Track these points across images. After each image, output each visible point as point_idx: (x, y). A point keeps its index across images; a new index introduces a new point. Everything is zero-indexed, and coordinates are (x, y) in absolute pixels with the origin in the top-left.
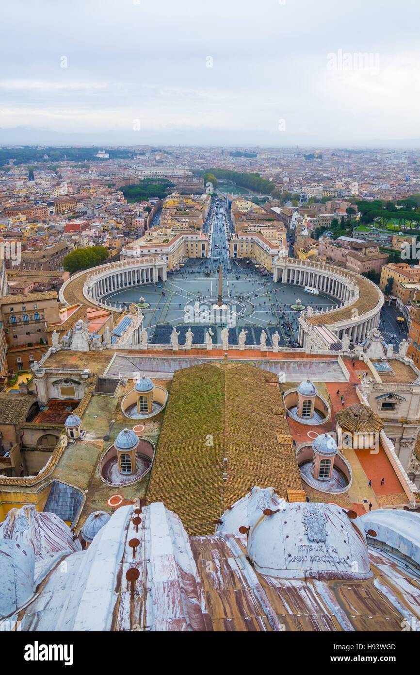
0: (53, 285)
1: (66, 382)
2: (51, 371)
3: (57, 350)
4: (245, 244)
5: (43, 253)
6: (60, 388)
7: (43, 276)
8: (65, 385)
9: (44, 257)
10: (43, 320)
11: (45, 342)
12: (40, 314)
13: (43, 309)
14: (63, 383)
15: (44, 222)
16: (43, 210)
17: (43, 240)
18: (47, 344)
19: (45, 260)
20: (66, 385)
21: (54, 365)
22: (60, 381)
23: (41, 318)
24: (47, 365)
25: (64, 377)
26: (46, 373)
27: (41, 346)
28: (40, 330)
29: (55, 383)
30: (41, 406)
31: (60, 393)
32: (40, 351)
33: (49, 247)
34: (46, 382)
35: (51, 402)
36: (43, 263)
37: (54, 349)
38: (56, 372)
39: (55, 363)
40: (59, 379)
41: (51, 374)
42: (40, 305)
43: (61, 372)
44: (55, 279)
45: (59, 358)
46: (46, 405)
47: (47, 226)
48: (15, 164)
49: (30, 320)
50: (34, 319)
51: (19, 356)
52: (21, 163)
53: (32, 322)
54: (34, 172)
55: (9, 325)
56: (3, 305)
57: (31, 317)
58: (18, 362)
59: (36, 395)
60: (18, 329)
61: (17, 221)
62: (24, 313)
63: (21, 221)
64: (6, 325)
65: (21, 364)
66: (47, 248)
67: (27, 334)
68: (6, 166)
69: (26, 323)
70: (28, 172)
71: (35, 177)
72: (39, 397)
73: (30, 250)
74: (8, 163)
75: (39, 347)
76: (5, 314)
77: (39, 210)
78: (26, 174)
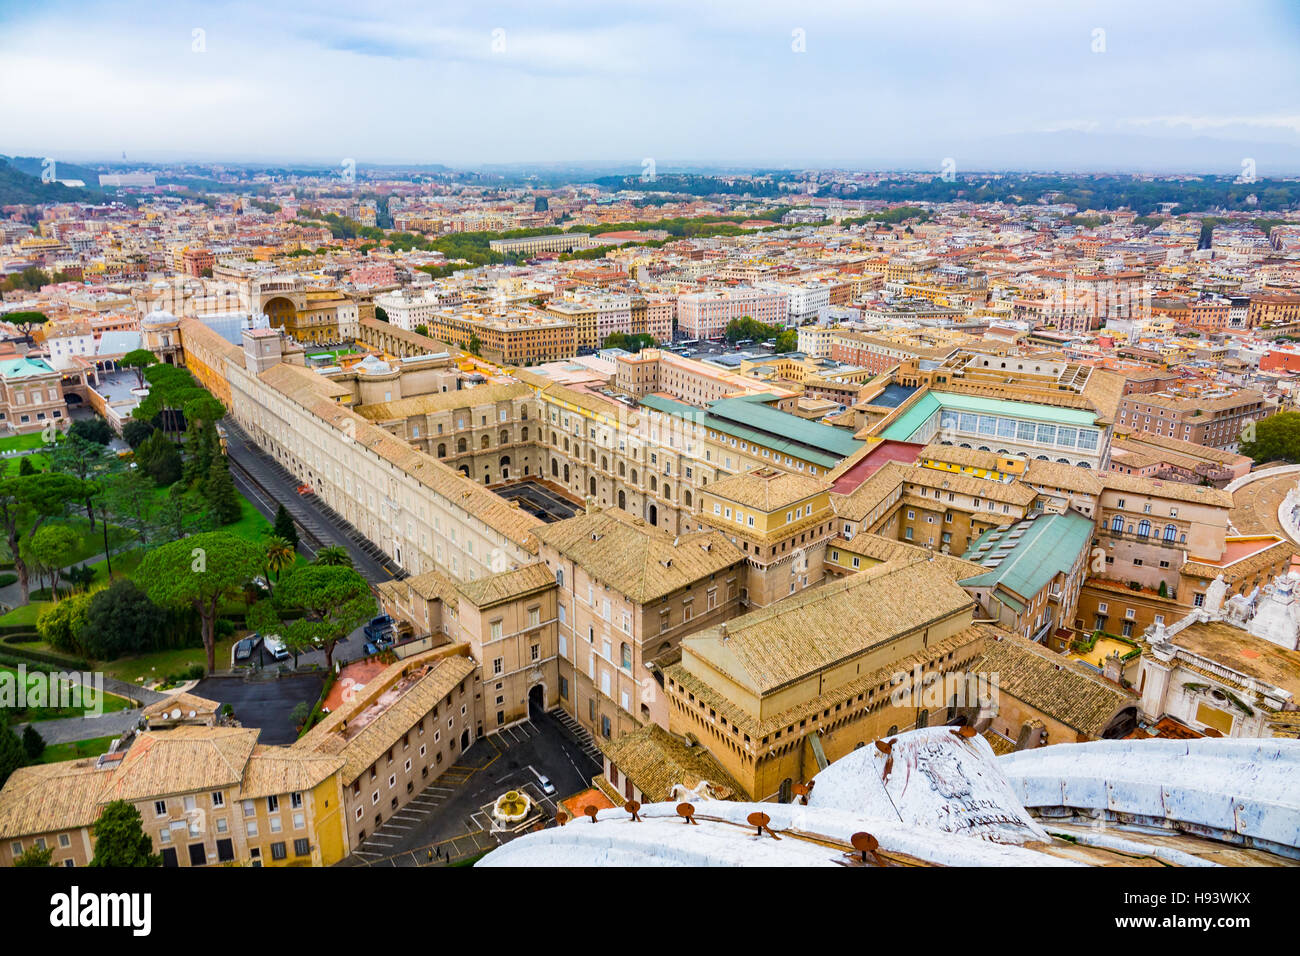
0: (1206, 477)
1: (1218, 695)
2: (1188, 659)
3: (1213, 619)
5: (1197, 405)
6: (1197, 702)
7: (1188, 453)
8: (1211, 701)
9: (1198, 413)
10: (1182, 546)
11: (1170, 593)
12: (1179, 529)
13: (1189, 523)
14: (1210, 695)
15: (1212, 338)
16: (1218, 313)
17: (1202, 376)
18: (1174, 597)
19: (1198, 420)
20: (1216, 701)
21: (1200, 649)
22: (1206, 689)
23: (1178, 539)
24: (1183, 642)
25: (1215, 684)
26: (1176, 658)
27: (1160, 598)
28: (1167, 565)
29: (1191, 687)
30: (1141, 721)
31: (1194, 714)
32: (1153, 607)
33: (1217, 396)
34: (1170, 676)
35: (1167, 724)
36: (1192, 425)
37: (1207, 615)
38: (1201, 665)
39: (1203, 644)
40: (1201, 682)
41: (1188, 664)
42: (1184, 512)
43: (1213, 669)
44: (1213, 467)
45: (1212, 638)
46: (1155, 725)
47: (1218, 348)
48: (1174, 212)
49: (1152, 535)
50: (1161, 536)
51: (1106, 600)
52: (1187, 212)
53: (1155, 541)
54: (1214, 231)
55: (1104, 531)
56: (1106, 489)
57: (1157, 531)
58: (1101, 611)
59: (1139, 695)
60: (1121, 545)
61: (1153, 328)
62: (1145, 518)
63: (1161, 328)
64: (1099, 531)
65: (1104, 617)
66: (1212, 395)
67: (1136, 561)
68: (1154, 215)
69: (1142, 539)
70: (1199, 230)
71: (1214, 241)
72: (1144, 699)
73: (1170, 393)
74: (1159, 209)
75: (1155, 597)
76: (1105, 508)
77: (1208, 313)
78: (1194, 235)
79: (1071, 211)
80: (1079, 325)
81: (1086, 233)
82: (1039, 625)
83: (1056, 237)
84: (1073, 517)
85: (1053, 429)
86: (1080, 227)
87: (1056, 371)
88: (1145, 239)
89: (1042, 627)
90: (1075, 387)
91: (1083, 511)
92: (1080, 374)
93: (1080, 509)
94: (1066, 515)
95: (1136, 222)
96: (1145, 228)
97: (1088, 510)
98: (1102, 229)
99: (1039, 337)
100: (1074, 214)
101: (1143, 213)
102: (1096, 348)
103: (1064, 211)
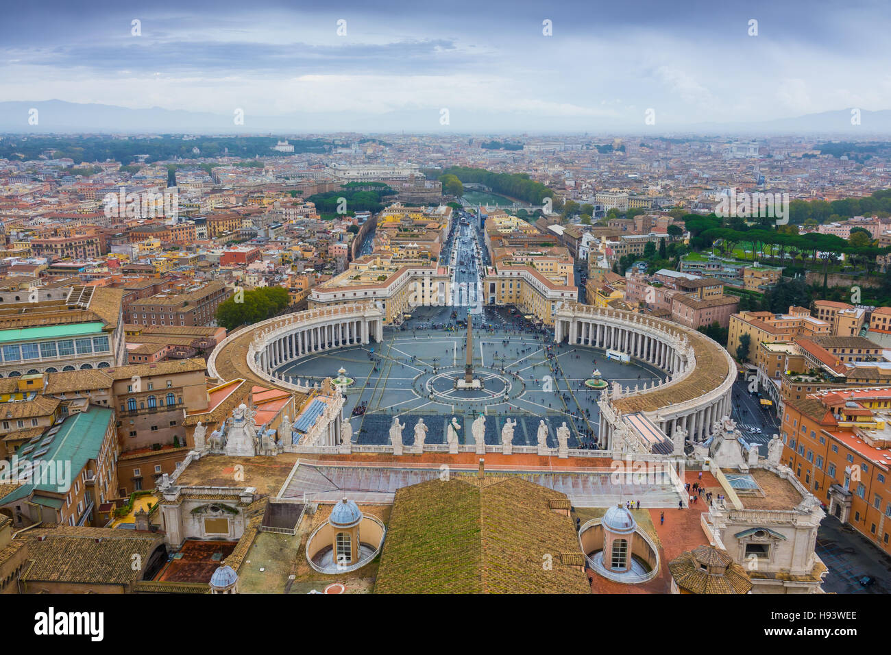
0: (199, 348)
1: (215, 509)
2: (189, 491)
3: (203, 455)
4: (507, 283)
5: (184, 298)
6: (203, 519)
7: (183, 334)
8: (212, 515)
9: (186, 304)
10: (181, 406)
11: (181, 443)
12: (176, 395)
13: (182, 388)
14: (210, 511)
15: (189, 249)
16: (188, 231)
17: (185, 277)
18: (185, 445)
19: (187, 309)
20: (214, 514)
21: (196, 481)
22: (205, 508)
23: (177, 402)
24: (184, 480)
25: (211, 502)
26: (182, 495)
27: (175, 450)
28: (175, 422)
29: (196, 511)
30: (171, 551)
31: (203, 529)
32: (173, 457)
33: (195, 289)
34: (181, 510)
35: (188, 545)
36: (184, 313)
37: (197, 454)
38: (198, 492)
39: (197, 477)
40: (202, 504)
41: (190, 495)
42: (177, 381)
43: (206, 492)
44: (203, 340)
45: (204, 469)
46: (179, 551)
47: (193, 255)
48: (147, 161)
49: (158, 405)
50: (165, 404)
51: (137, 466)
52: (156, 161)
53: (162, 409)
54: (176, 174)
55: (123, 414)
56: (116, 381)
57: (161, 401)
58: (136, 475)
59: (163, 533)
60: (139, 420)
61: (146, 247)
62: (152, 394)
63: (153, 247)
64: (120, 415)
65: (140, 479)
66: (192, 290)
67: (153, 428)
68: (133, 165)
69: (153, 410)
70: (167, 173)
71: (177, 181)
72: (168, 535)
73: (164, 293)
74: (136, 160)
75: (171, 450)
76: (119, 396)
77: (181, 232)
78: (163, 177)
79: (69, 164)
80: (91, 252)
81: (83, 181)
82: (82, 510)
83: (60, 186)
84: (95, 411)
85: (71, 342)
86: (78, 176)
87: (65, 295)
88: (129, 182)
89: (86, 510)
90: (82, 305)
91: (102, 404)
92: (85, 294)
93: (99, 402)
94: (88, 411)
95: (121, 170)
96: (128, 174)
97: (105, 402)
98: (96, 177)
99: (57, 268)
100: (72, 166)
101: (125, 162)
102: (106, 270)
103: (64, 165)
